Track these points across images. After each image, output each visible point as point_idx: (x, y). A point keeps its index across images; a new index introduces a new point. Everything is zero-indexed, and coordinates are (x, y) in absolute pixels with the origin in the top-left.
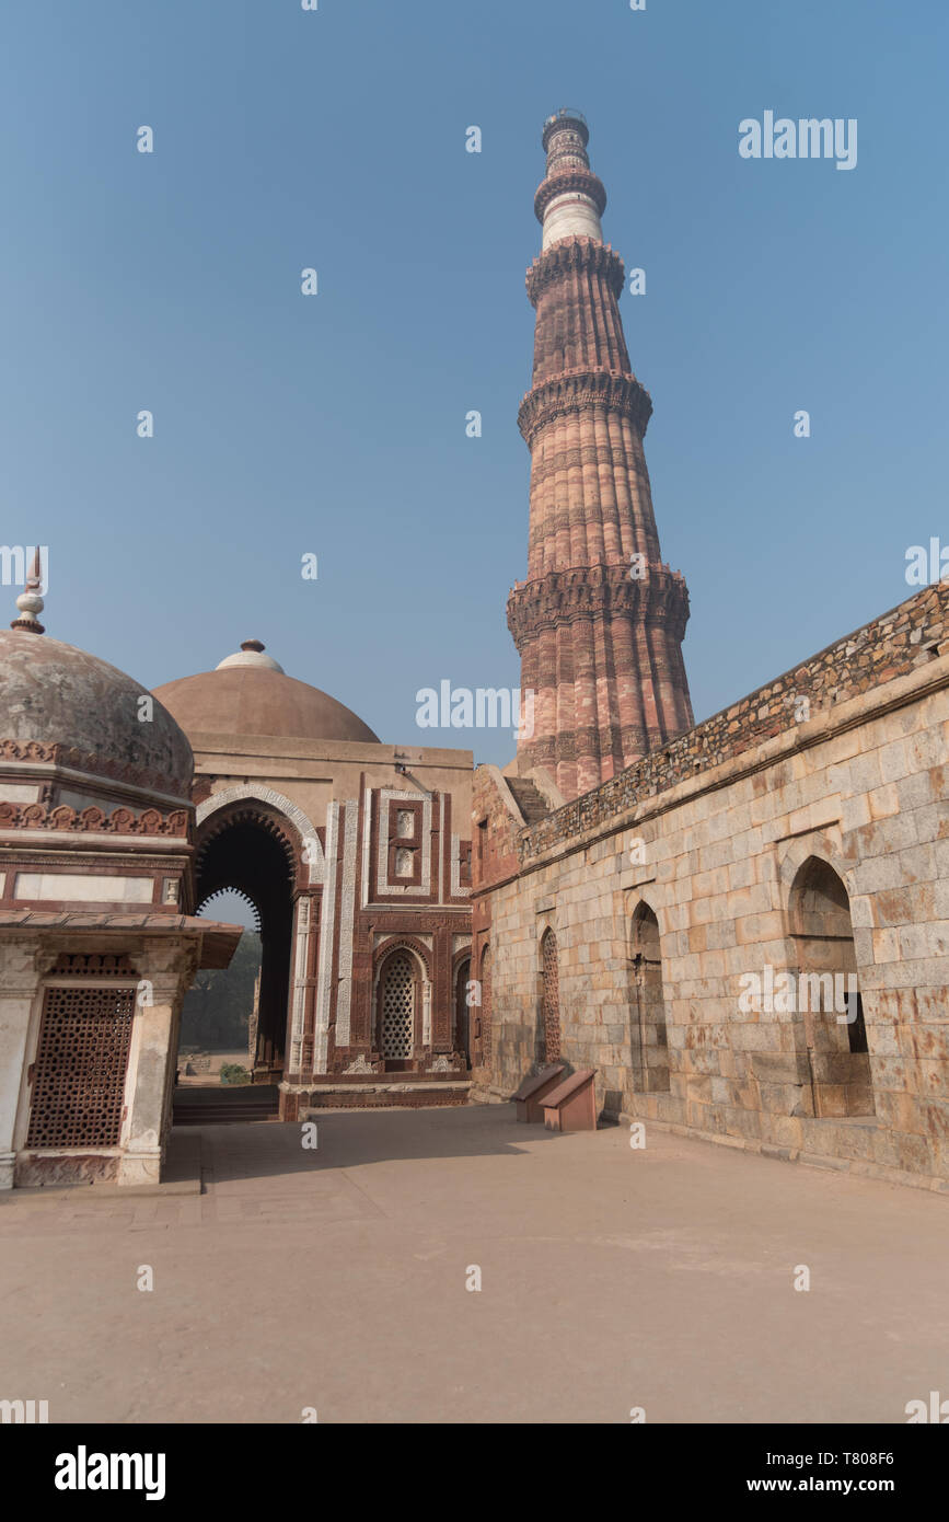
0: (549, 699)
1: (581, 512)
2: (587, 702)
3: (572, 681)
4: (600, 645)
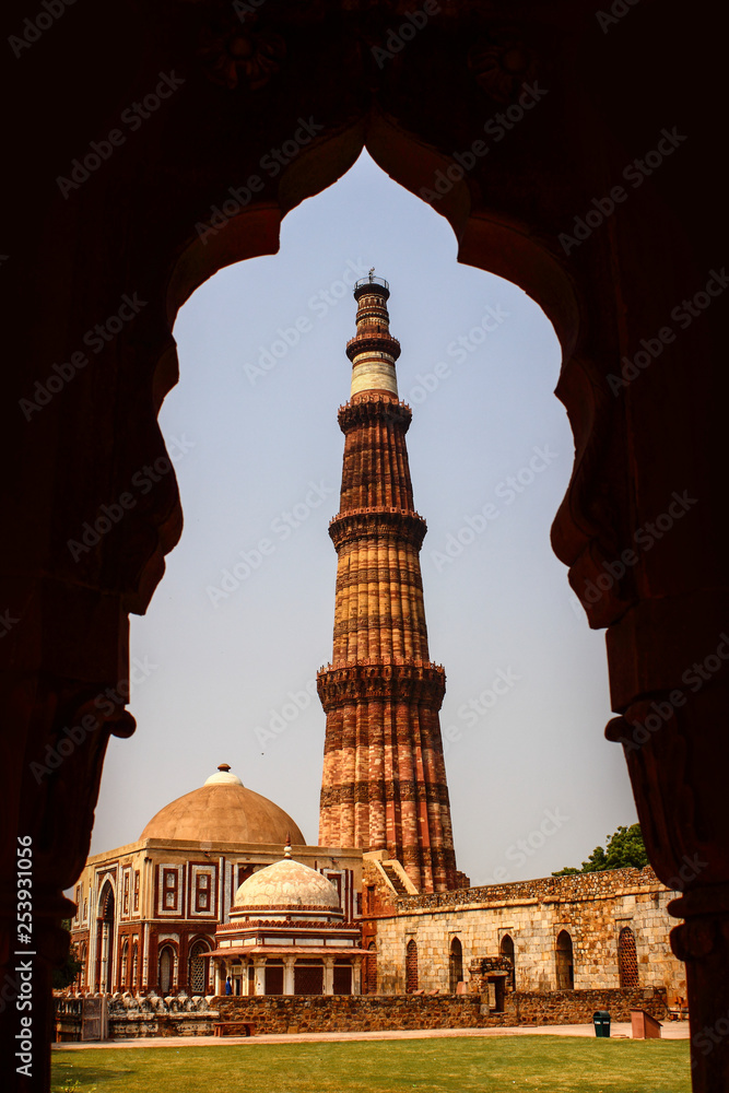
0: (351, 756)
1: (377, 619)
2: (378, 762)
3: (367, 745)
4: (388, 721)
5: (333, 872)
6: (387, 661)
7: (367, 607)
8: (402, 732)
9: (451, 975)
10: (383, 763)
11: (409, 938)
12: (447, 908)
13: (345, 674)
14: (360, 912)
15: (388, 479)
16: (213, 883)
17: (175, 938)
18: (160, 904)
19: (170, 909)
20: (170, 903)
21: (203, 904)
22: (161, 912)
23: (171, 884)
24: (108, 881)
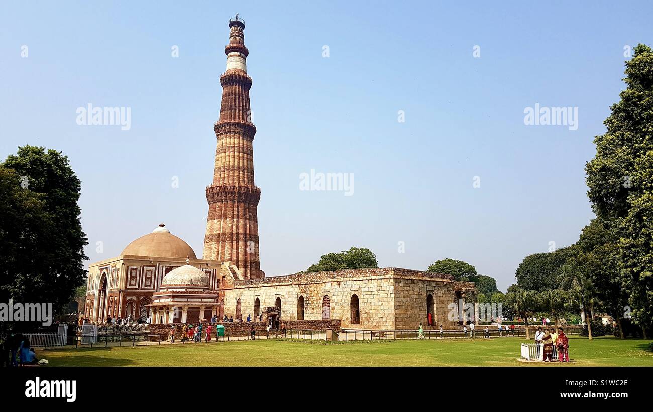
0: (219, 223)
1: (233, 167)
2: (230, 225)
3: (226, 218)
4: (235, 209)
5: (208, 270)
6: (237, 184)
7: (229, 162)
8: (241, 213)
9: (255, 313)
10: (232, 226)
11: (238, 298)
12: (255, 286)
13: (218, 189)
14: (218, 287)
15: (241, 108)
16: (153, 274)
17: (134, 298)
18: (128, 283)
19: (133, 285)
20: (133, 282)
21: (148, 283)
22: (128, 286)
23: (134, 274)
24: (104, 273)
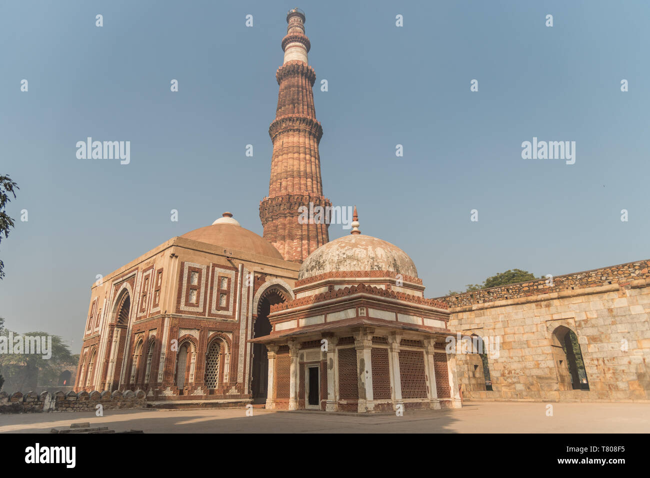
0: (282, 246)
1: (299, 172)
2: (298, 249)
3: (292, 240)
7: (293, 166)
8: (312, 236)
10: (302, 250)
13: (280, 199)
16: (232, 286)
17: (196, 334)
18: (183, 300)
19: (192, 305)
20: (194, 299)
21: (224, 304)
22: (183, 307)
23: (195, 282)
